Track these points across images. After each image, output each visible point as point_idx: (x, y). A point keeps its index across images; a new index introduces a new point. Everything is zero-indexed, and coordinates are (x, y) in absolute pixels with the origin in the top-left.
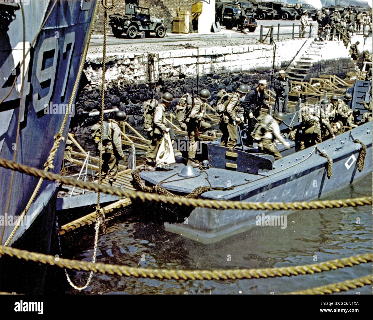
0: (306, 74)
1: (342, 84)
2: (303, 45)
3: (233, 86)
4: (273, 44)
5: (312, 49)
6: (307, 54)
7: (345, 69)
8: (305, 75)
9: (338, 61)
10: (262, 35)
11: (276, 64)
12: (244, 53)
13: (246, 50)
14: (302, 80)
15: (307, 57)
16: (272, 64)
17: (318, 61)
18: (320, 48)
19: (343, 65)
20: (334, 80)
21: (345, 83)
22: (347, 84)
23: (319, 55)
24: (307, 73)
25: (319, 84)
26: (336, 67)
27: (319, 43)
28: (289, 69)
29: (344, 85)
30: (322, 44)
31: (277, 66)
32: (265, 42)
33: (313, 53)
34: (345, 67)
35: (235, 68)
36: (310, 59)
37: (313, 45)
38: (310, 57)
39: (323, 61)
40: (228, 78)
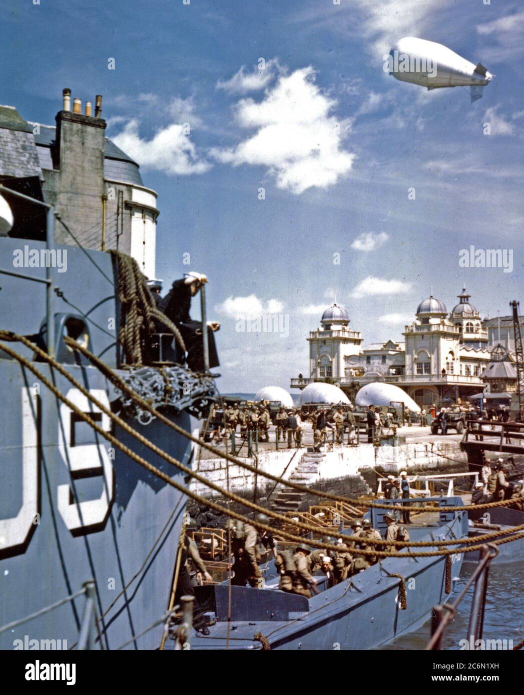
0: (300, 500)
1: (355, 513)
2: (292, 459)
3: (201, 519)
4: (254, 456)
5: (305, 464)
6: (298, 472)
7: (354, 493)
8: (299, 503)
9: (343, 481)
10: (235, 445)
11: (259, 485)
12: (214, 470)
13: (217, 466)
14: (296, 509)
15: (299, 475)
16: (254, 485)
17: (317, 482)
18: (317, 463)
19: (351, 488)
20: (341, 508)
21: (358, 511)
22: (362, 513)
23: (317, 473)
24: (302, 498)
25: (322, 514)
26: (342, 490)
27: (314, 455)
28: (275, 494)
29: (357, 514)
30: (319, 457)
31: (261, 490)
32: (239, 455)
33: (306, 470)
34: (354, 490)
35: (202, 492)
36: (304, 479)
37: (306, 459)
38: (304, 475)
39: (322, 481)
40: (193, 508)
